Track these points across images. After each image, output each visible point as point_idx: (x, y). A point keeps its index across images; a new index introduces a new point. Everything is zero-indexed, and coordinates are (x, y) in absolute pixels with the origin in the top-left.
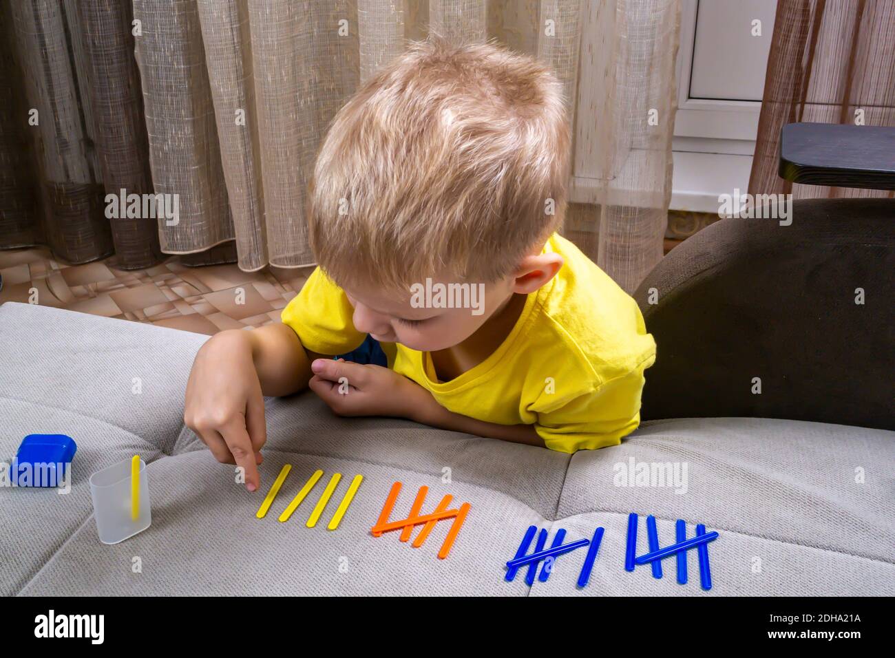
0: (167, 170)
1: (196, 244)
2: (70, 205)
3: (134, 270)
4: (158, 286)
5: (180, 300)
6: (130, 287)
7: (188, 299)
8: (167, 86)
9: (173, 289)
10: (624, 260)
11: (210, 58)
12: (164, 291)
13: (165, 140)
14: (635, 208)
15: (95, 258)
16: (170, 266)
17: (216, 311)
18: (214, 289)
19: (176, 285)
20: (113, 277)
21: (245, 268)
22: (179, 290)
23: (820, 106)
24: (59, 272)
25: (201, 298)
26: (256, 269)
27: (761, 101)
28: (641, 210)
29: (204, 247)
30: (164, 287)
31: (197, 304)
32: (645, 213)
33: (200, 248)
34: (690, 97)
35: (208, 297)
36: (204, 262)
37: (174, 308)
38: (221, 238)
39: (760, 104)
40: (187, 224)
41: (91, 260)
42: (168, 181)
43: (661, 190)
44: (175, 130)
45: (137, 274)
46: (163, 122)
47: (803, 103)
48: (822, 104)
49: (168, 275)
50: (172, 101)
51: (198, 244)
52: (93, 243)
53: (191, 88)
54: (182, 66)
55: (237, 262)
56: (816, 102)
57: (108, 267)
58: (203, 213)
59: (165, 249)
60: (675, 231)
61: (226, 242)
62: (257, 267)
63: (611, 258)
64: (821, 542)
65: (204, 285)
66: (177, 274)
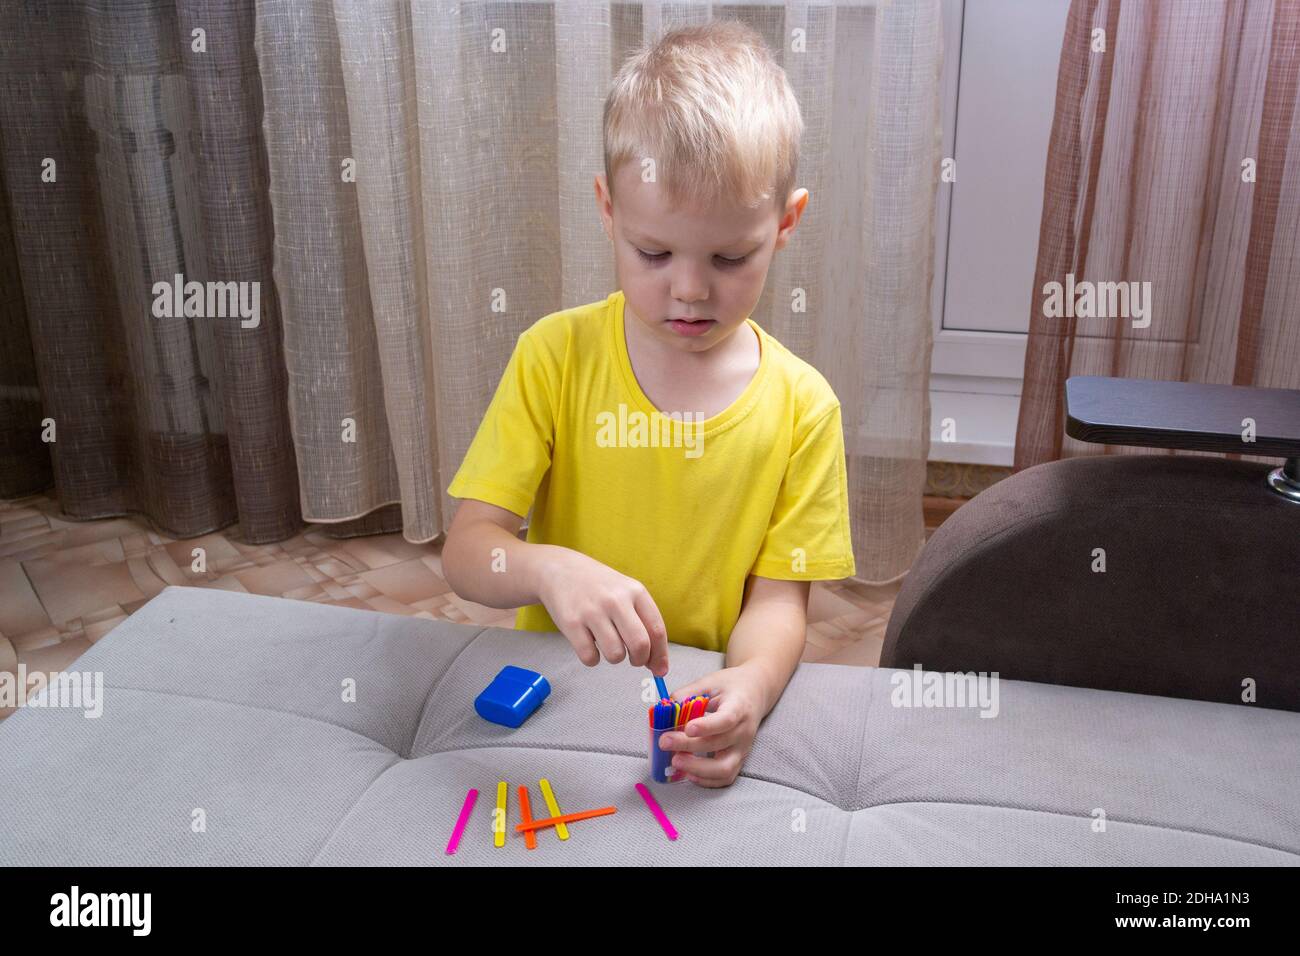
0: (315, 418)
1: (349, 509)
2: (180, 462)
3: (264, 544)
4: (298, 564)
5: (330, 581)
6: (260, 565)
7: (339, 580)
8: (318, 314)
9: (318, 567)
10: (879, 521)
11: (374, 280)
12: (307, 570)
13: (312, 381)
14: (889, 459)
15: (211, 530)
16: (311, 538)
17: (378, 594)
18: (371, 566)
19: (322, 561)
20: (237, 553)
21: (413, 539)
22: (327, 568)
23: (1090, 339)
24: (163, 548)
25: (357, 578)
26: (427, 540)
27: (1026, 333)
28: (897, 462)
29: (359, 512)
30: (306, 565)
31: (351, 585)
32: (899, 465)
33: (354, 515)
34: (943, 328)
35: (364, 576)
36: (356, 531)
37: (323, 591)
38: (379, 502)
39: (1026, 337)
40: (339, 485)
41: (205, 532)
42: (315, 432)
43: (918, 437)
44: (327, 368)
45: (269, 549)
46: (311, 357)
47: (1073, 335)
48: (1091, 337)
49: (310, 549)
50: (324, 332)
51: (352, 510)
52: (208, 510)
53: (347, 317)
54: (337, 290)
55: (401, 532)
56: (1086, 334)
57: (229, 540)
58: (359, 470)
59: (309, 517)
60: (933, 484)
61: (385, 507)
62: (428, 537)
63: (864, 519)
64: (1133, 815)
65: (358, 560)
66: (322, 548)
